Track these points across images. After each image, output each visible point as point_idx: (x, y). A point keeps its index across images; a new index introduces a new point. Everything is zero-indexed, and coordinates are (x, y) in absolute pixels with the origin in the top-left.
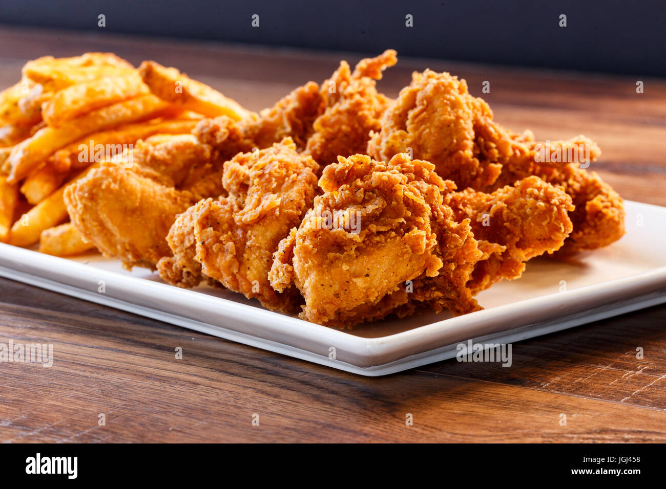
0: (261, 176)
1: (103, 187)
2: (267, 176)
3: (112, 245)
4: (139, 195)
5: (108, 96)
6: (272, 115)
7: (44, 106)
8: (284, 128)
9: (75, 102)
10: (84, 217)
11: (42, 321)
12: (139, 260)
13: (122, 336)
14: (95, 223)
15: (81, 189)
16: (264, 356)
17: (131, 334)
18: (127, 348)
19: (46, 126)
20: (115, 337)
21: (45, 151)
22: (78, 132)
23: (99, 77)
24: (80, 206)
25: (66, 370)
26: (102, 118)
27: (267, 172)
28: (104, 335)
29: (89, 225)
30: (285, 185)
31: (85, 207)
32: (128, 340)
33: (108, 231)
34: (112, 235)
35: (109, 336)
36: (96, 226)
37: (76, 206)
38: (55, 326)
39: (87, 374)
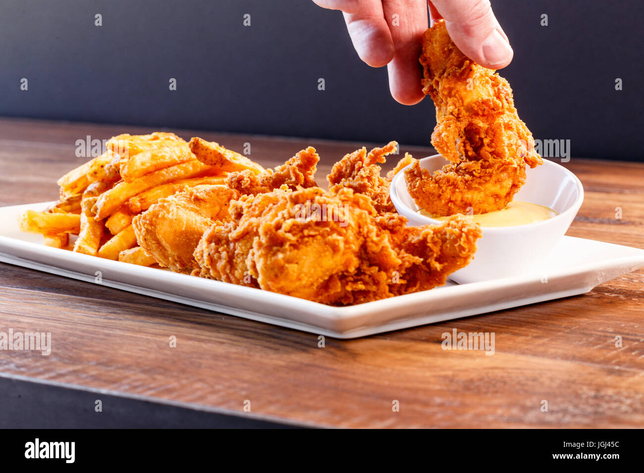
0: (250, 207)
1: (160, 216)
2: (253, 207)
3: (166, 257)
4: (185, 223)
5: (167, 160)
6: (282, 170)
7: (121, 167)
8: (291, 179)
9: (143, 164)
10: (146, 237)
11: (120, 309)
12: (184, 268)
13: (174, 317)
14: (154, 242)
15: (145, 218)
16: (271, 328)
17: (180, 316)
18: (177, 324)
19: (123, 181)
20: (169, 317)
21: (122, 198)
22: (146, 186)
23: (161, 147)
24: (143, 229)
25: (135, 335)
26: (163, 175)
27: (254, 204)
28: (162, 316)
29: (150, 244)
30: (264, 212)
31: (147, 230)
32: (178, 319)
33: (163, 247)
34: (166, 250)
35: (166, 317)
36: (154, 244)
37: (140, 230)
38: (128, 311)
39: (149, 337)
